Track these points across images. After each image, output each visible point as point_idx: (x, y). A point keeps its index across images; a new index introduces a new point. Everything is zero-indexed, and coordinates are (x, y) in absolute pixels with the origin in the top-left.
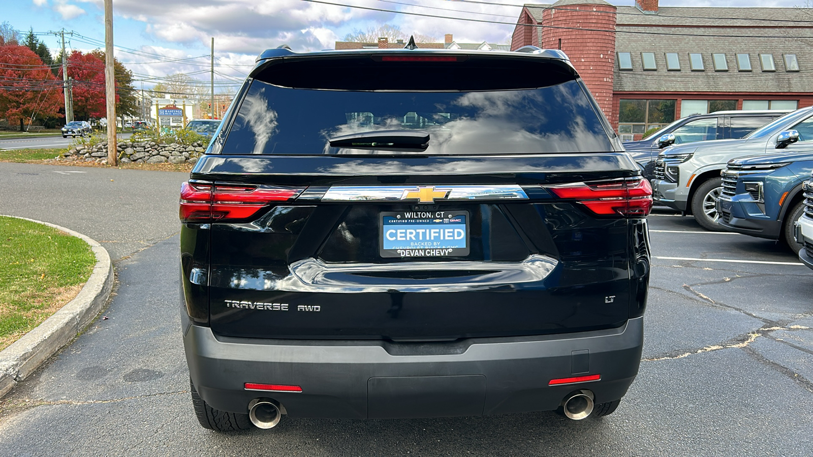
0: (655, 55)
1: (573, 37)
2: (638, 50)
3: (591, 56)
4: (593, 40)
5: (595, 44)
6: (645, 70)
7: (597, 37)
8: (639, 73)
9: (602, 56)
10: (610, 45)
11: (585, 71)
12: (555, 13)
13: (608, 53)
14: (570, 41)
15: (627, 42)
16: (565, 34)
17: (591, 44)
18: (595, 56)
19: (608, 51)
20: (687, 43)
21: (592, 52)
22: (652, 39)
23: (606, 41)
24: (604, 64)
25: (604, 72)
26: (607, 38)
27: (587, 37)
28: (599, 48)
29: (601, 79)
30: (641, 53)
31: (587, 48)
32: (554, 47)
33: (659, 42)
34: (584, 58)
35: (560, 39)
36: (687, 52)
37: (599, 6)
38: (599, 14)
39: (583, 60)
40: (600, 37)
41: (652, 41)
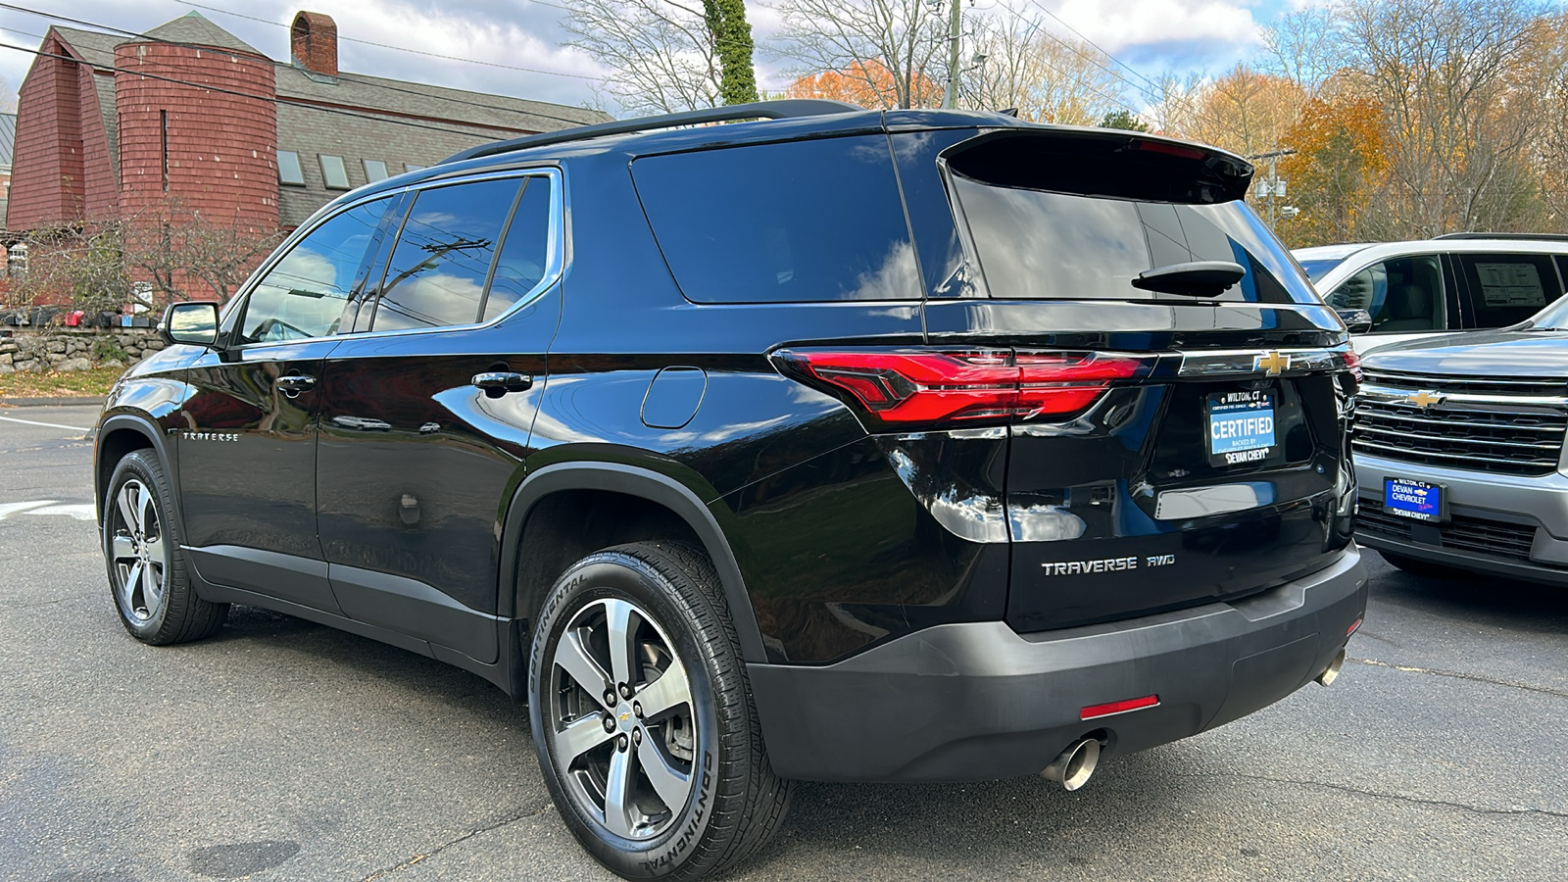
0: (344, 161)
1: (194, 110)
2: (311, 149)
3: (234, 152)
4: (235, 121)
5: (240, 130)
6: (328, 189)
7: (242, 114)
8: (319, 193)
9: (255, 154)
10: (269, 135)
11: (222, 182)
12: (148, 56)
13: (266, 148)
14: (187, 117)
15: (289, 132)
16: (174, 101)
17: (231, 129)
18: (242, 153)
19: (266, 145)
20: (400, 145)
21: (236, 144)
22: (335, 130)
23: (262, 126)
24: (260, 170)
25: (261, 186)
26: (262, 119)
27: (222, 112)
28: (248, 138)
29: (257, 200)
30: (318, 155)
31: (225, 135)
32: (151, 125)
33: (350, 138)
34: (219, 154)
35: (163, 112)
36: (402, 162)
37: (241, 54)
38: (244, 70)
39: (218, 159)
40: (249, 116)
41: (336, 134)
